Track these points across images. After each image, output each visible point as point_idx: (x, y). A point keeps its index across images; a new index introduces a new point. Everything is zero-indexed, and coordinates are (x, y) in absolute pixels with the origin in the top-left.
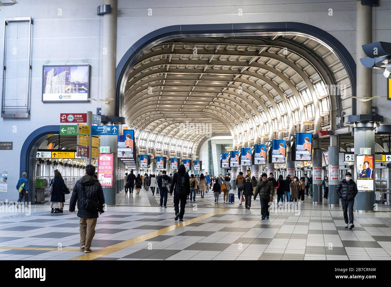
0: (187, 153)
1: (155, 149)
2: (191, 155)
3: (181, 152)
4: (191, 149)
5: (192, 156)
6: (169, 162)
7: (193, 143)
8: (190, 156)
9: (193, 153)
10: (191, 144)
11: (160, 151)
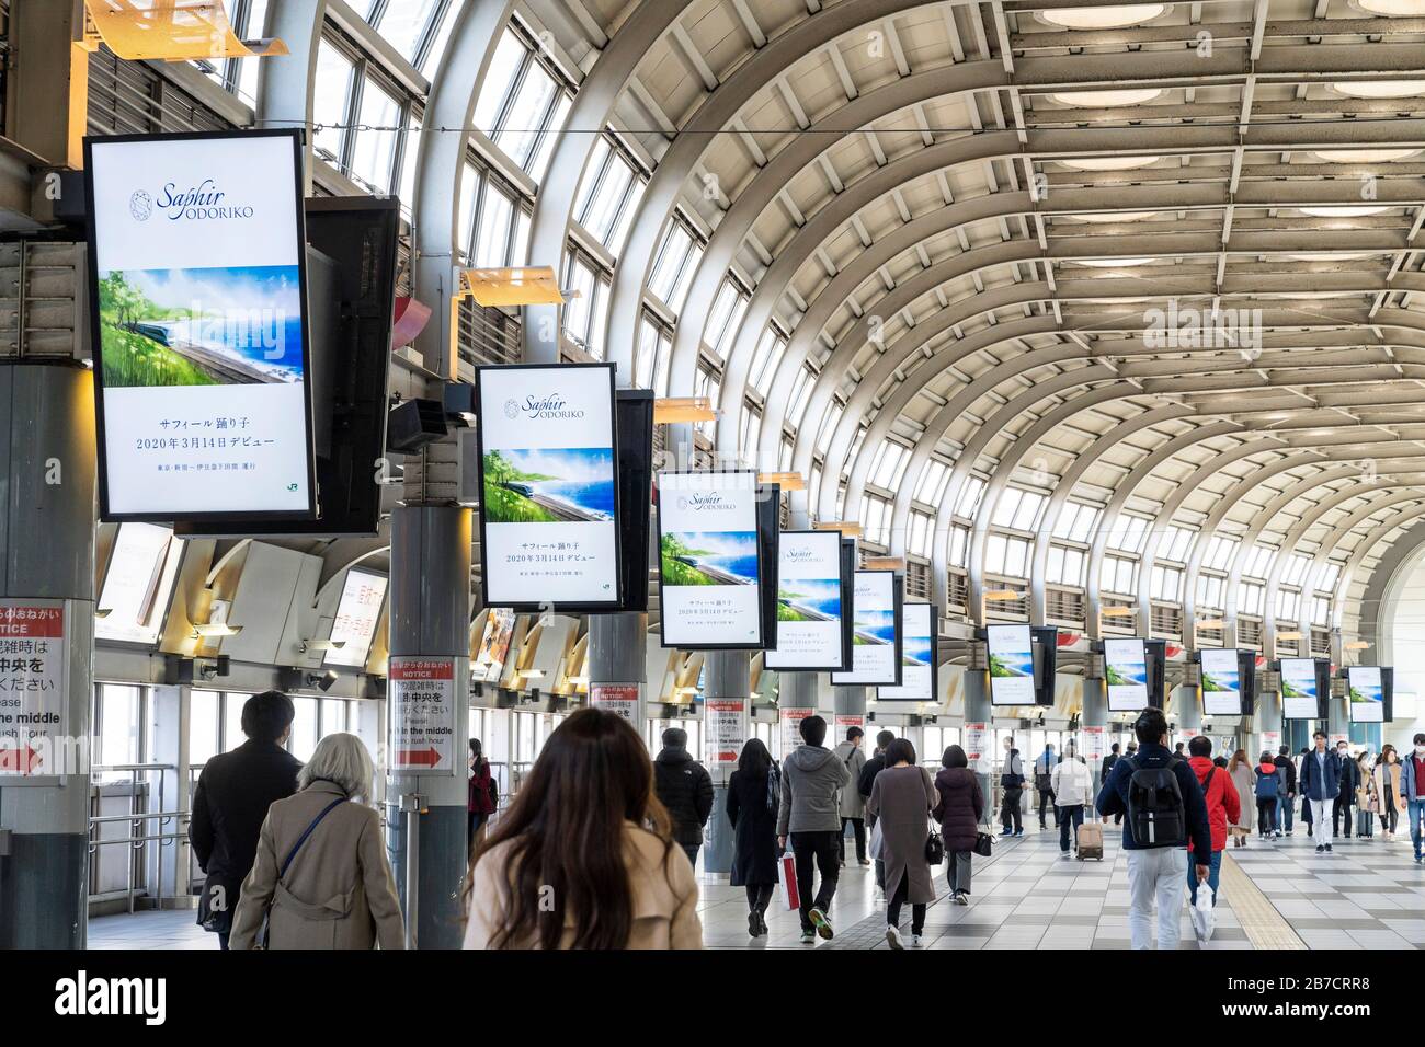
0: (1305, 625)
1: (1094, 592)
2: (1325, 636)
3: (1263, 618)
4: (1324, 603)
5: (1333, 641)
6: (1188, 674)
7: (1335, 569)
8: (1319, 639)
9: (1336, 625)
10: (1323, 574)
11: (1129, 605)
